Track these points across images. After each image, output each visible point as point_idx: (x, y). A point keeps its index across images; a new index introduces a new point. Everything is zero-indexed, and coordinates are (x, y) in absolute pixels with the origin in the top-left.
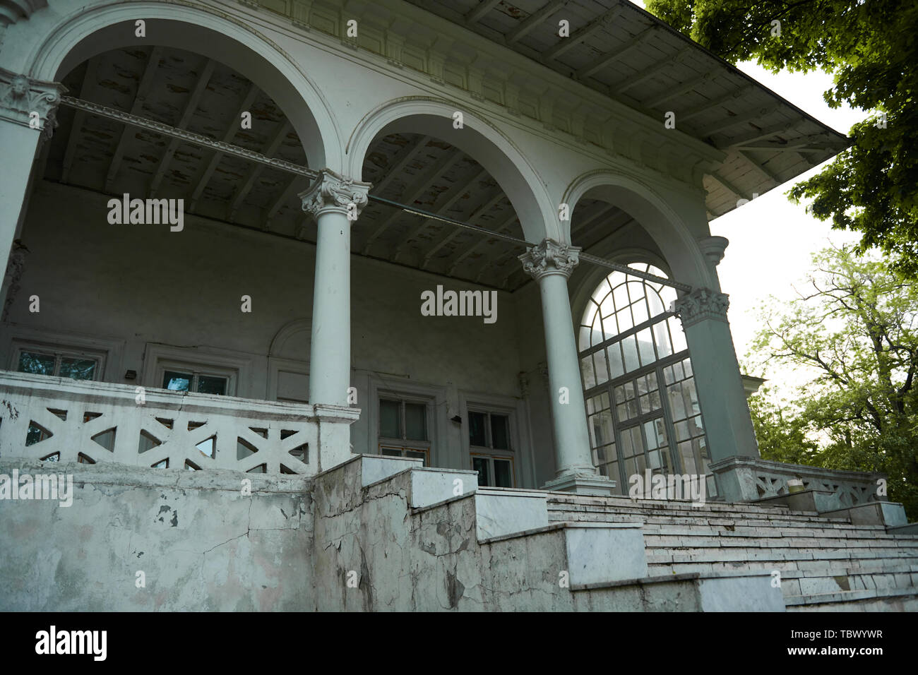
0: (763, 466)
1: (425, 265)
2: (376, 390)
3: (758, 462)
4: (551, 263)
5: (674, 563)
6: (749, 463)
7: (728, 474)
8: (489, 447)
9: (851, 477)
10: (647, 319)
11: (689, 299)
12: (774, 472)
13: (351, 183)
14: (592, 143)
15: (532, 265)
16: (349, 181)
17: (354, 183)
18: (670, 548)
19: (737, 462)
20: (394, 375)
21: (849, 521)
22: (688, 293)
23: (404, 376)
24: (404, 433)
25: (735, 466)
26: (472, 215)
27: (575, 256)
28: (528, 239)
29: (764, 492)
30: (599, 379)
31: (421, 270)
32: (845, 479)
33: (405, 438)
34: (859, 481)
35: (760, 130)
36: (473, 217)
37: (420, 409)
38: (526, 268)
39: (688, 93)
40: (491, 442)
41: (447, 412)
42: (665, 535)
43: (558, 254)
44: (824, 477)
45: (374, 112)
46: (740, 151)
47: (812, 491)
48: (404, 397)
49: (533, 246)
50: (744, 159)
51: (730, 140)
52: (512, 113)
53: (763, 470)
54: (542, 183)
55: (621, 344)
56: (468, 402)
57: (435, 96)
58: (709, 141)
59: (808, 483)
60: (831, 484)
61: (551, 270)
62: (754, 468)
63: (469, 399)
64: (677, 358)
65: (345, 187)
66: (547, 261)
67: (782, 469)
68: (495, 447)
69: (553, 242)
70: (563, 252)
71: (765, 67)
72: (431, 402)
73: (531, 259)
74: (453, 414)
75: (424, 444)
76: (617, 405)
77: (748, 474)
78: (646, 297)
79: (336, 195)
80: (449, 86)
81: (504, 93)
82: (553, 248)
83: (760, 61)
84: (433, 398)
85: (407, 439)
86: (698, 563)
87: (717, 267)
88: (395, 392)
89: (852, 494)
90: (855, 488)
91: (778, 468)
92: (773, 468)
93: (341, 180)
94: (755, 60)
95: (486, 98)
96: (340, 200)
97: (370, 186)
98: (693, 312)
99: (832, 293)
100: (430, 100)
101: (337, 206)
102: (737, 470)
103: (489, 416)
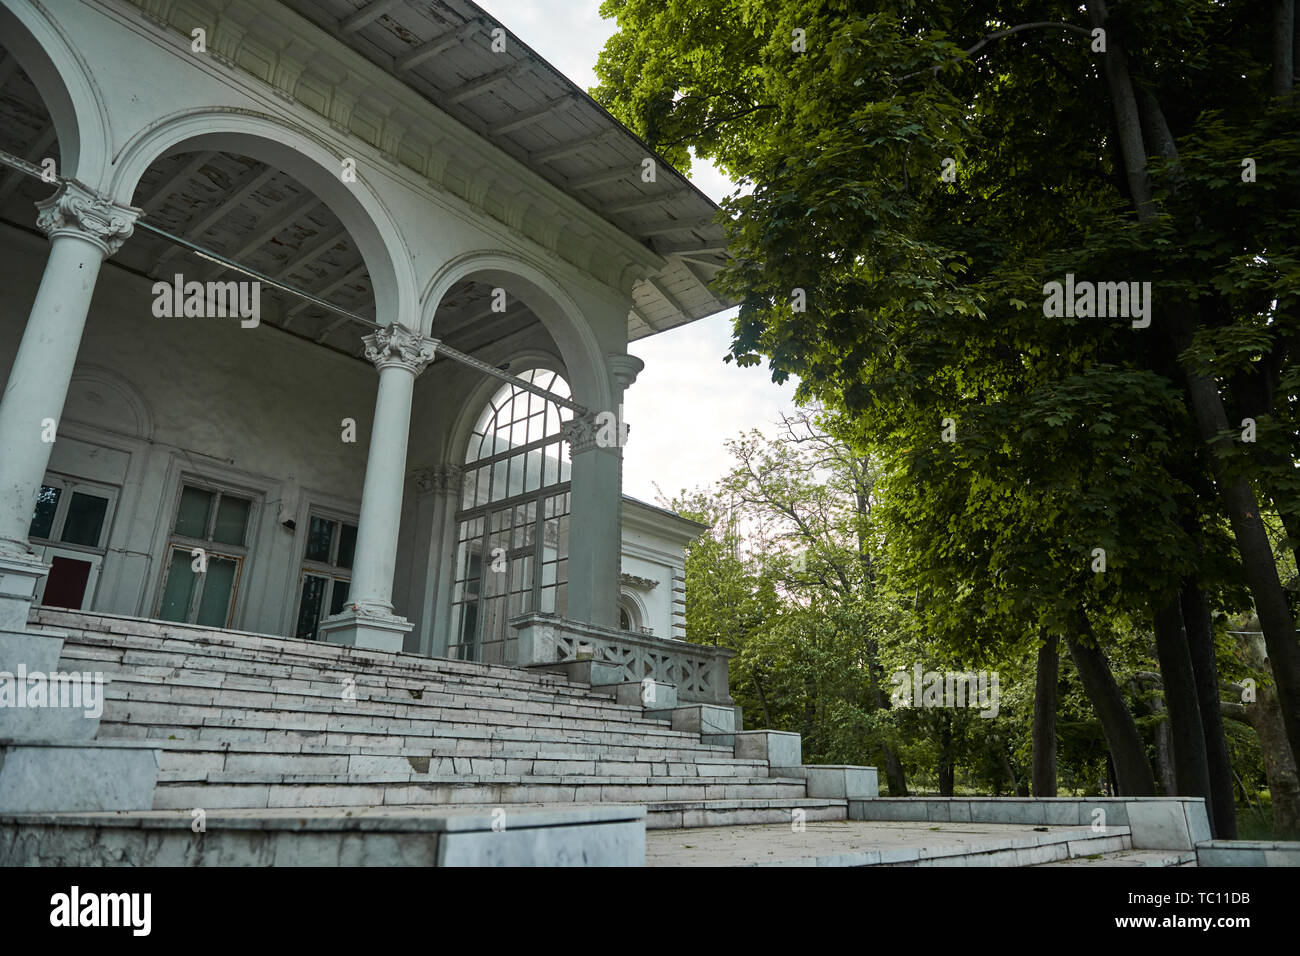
0: (572, 627)
1: (286, 324)
2: (179, 473)
3: (566, 621)
4: (395, 352)
5: (203, 726)
6: (552, 621)
7: (526, 630)
8: (331, 564)
9: (687, 649)
10: (541, 437)
11: (582, 423)
12: (586, 634)
13: (110, 203)
14: (493, 216)
15: (375, 350)
16: (106, 201)
17: (114, 204)
18: (251, 709)
19: (536, 618)
20: (211, 456)
21: (614, 698)
22: (582, 415)
23: (226, 461)
24: (212, 532)
25: (534, 623)
26: (348, 272)
27: (430, 349)
28: (379, 321)
29: (566, 655)
30: (478, 500)
31: (281, 329)
32: (679, 651)
33: (211, 539)
34: (698, 655)
35: (704, 243)
36: (349, 275)
37: (240, 505)
38: (369, 354)
39: (620, 181)
40: (336, 557)
41: (279, 514)
42: (284, 694)
43: (407, 344)
44: (652, 647)
45: (169, 118)
46: (683, 261)
47: (591, 661)
48: (221, 487)
49: (380, 328)
50: (687, 272)
51: (674, 247)
52: (385, 158)
53: (571, 630)
54: (407, 252)
55: (509, 462)
56: (311, 505)
57: (277, 115)
58: (648, 243)
59: (629, 651)
60: (659, 654)
61: (396, 360)
62: (557, 627)
63: (313, 502)
64: (561, 488)
65: (100, 207)
66: (391, 349)
67: (596, 632)
68: (339, 565)
69: (402, 327)
70: (414, 342)
71: (721, 170)
72: (260, 499)
73: (375, 343)
74: (286, 516)
75: (237, 550)
76: (491, 534)
77: (550, 632)
78: (545, 411)
79: (81, 215)
80: (299, 106)
81: (383, 129)
82: (400, 334)
83: (716, 164)
84: (263, 493)
85: (214, 541)
86: (244, 728)
87: (626, 391)
88: (206, 479)
89: (684, 669)
90: (690, 662)
91: (591, 631)
92: (586, 629)
93: (96, 197)
94: (713, 160)
95: (351, 132)
96: (87, 222)
97: (139, 213)
98: (582, 439)
99: (825, 439)
100: (266, 119)
101: (83, 230)
102: (535, 627)
103: (340, 527)
